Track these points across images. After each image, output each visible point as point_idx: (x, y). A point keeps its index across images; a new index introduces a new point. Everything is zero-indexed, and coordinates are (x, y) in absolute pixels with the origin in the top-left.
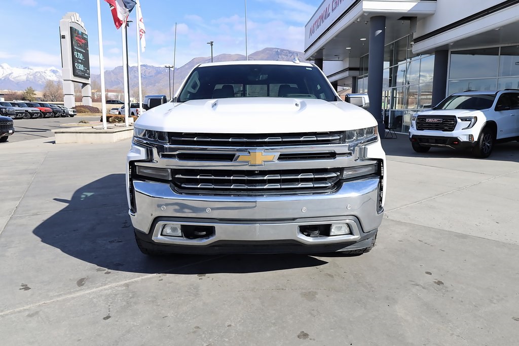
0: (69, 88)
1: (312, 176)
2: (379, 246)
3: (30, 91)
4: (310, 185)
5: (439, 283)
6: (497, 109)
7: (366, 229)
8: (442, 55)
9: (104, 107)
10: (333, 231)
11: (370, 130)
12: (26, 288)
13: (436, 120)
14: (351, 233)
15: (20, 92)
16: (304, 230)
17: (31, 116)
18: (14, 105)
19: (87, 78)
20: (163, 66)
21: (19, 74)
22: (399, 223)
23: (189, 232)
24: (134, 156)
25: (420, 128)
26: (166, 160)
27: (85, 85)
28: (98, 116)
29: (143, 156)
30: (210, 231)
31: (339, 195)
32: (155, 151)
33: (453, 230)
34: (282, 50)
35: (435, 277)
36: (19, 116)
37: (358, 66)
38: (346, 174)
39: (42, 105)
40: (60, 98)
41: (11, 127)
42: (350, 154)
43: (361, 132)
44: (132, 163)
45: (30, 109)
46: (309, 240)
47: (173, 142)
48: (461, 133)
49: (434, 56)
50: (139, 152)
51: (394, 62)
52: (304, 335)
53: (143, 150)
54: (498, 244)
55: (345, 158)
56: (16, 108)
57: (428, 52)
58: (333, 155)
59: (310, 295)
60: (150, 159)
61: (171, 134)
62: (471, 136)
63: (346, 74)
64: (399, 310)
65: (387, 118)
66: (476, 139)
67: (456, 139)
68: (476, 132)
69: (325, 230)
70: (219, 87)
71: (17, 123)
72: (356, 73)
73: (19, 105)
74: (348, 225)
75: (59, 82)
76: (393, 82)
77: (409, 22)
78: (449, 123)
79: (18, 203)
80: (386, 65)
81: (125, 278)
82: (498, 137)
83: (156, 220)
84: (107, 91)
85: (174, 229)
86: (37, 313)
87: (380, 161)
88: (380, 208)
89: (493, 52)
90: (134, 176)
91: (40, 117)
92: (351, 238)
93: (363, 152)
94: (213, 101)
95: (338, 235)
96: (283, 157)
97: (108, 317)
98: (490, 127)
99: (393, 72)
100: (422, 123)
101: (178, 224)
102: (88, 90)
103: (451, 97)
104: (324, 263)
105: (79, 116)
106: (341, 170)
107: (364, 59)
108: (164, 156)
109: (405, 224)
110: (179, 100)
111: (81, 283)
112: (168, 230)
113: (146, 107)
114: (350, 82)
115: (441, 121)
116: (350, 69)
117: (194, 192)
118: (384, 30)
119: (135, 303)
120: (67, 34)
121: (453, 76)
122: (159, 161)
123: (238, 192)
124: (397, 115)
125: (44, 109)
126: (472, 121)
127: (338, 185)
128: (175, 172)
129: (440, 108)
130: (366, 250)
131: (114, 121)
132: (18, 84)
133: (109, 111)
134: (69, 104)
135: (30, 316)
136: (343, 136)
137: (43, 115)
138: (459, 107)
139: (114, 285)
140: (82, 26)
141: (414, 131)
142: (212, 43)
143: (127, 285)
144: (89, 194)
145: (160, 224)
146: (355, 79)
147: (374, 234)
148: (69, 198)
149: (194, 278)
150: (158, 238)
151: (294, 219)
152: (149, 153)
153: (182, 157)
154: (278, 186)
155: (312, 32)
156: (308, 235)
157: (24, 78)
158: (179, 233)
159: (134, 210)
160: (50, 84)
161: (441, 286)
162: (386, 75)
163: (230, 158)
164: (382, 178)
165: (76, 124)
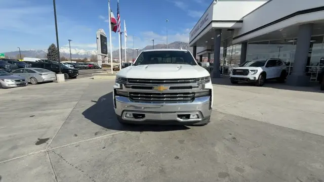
0: (100, 58)
1: (182, 95)
2: (212, 123)
3: (86, 59)
4: (182, 99)
5: (234, 138)
6: (267, 66)
7: (204, 116)
8: (245, 44)
9: (112, 64)
10: (191, 117)
11: (206, 78)
12: (76, 136)
13: (240, 71)
14: (198, 118)
15: (82, 59)
16: (179, 116)
17: (86, 68)
18: (80, 64)
19: (106, 54)
20: (135, 49)
21: (82, 52)
22: (221, 113)
23: (135, 116)
24: (116, 87)
25: (233, 74)
26: (127, 88)
27: (106, 56)
28: (110, 68)
29: (119, 87)
30: (143, 116)
31: (194, 103)
32: (123, 85)
33: (243, 116)
34: (181, 42)
35: (233, 136)
36: (81, 68)
37: (210, 49)
38: (196, 95)
39: (90, 64)
40: (96, 61)
41: (77, 73)
42: (198, 87)
43: (202, 78)
44: (115, 89)
45: (85, 66)
46: (182, 120)
47: (130, 82)
48: (251, 76)
49: (241, 45)
50: (117, 85)
51: (225, 47)
52: (177, 158)
53: (119, 85)
54: (261, 123)
55: (196, 89)
56: (80, 65)
57: (239, 43)
58: (191, 87)
59: (181, 142)
60: (121, 88)
61: (129, 79)
62: (255, 78)
63: (206, 52)
64: (217, 149)
65: (222, 69)
66: (257, 79)
67: (249, 79)
68: (257, 76)
69: (188, 116)
70: (152, 59)
71: (80, 71)
72: (210, 52)
73: (82, 64)
74: (197, 115)
75: (96, 55)
76: (225, 55)
77: (230, 31)
78: (246, 72)
79: (77, 102)
80: (222, 48)
81: (113, 132)
82: (267, 78)
83: (123, 111)
84: (113, 58)
85: (130, 115)
86: (79, 145)
87: (210, 90)
88: (210, 108)
89: (266, 43)
90: (116, 94)
91: (89, 69)
92: (198, 119)
93: (203, 86)
94: (146, 66)
95: (193, 118)
96: (171, 88)
97: (104, 148)
98: (263, 74)
99: (225, 51)
100: (235, 72)
101: (131, 113)
102: (107, 59)
103: (248, 62)
104: (189, 128)
105: (104, 68)
106: (194, 93)
107: (213, 46)
108: (126, 87)
109: (224, 114)
110: (135, 65)
111: (96, 134)
112: (128, 115)
113: (123, 67)
114: (208, 55)
115: (242, 71)
116: (207, 50)
117: (137, 101)
118: (221, 34)
119: (115, 143)
120: (99, 37)
121: (249, 53)
122: (125, 89)
123: (154, 101)
124: (226, 68)
125: (90, 66)
126: (255, 71)
127: (193, 99)
128: (131, 93)
129: (243, 66)
130: (205, 124)
131: (116, 70)
132: (81, 56)
133: (114, 66)
134: (100, 64)
135: (76, 146)
136: (195, 80)
137: (90, 68)
138: (250, 66)
139: (108, 135)
140: (105, 35)
141: (231, 75)
142: (153, 40)
143: (113, 135)
144: (104, 99)
145: (125, 112)
146: (209, 54)
147: (209, 118)
148: (97, 101)
149: (138, 133)
150: (124, 118)
151: (175, 112)
152: (121, 85)
153: (133, 87)
154: (169, 99)
155: (192, 35)
156: (181, 118)
157: (83, 54)
158: (132, 116)
159: (116, 107)
160: (93, 56)
161: (234, 140)
162: (222, 52)
163: (151, 88)
164: (211, 96)
165: (101, 71)
